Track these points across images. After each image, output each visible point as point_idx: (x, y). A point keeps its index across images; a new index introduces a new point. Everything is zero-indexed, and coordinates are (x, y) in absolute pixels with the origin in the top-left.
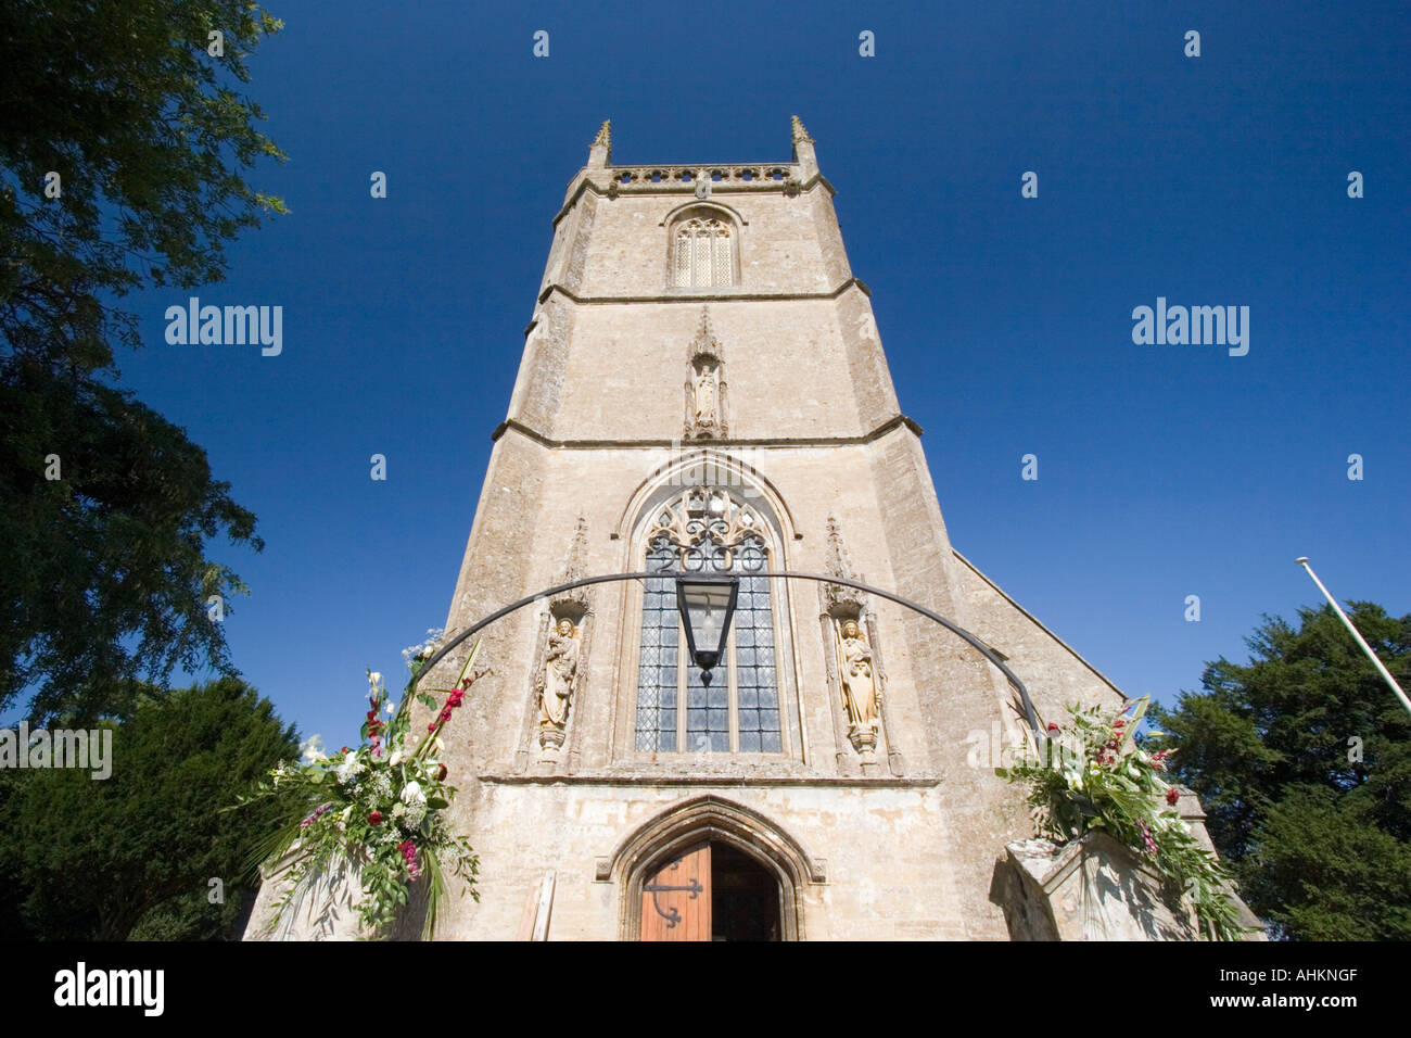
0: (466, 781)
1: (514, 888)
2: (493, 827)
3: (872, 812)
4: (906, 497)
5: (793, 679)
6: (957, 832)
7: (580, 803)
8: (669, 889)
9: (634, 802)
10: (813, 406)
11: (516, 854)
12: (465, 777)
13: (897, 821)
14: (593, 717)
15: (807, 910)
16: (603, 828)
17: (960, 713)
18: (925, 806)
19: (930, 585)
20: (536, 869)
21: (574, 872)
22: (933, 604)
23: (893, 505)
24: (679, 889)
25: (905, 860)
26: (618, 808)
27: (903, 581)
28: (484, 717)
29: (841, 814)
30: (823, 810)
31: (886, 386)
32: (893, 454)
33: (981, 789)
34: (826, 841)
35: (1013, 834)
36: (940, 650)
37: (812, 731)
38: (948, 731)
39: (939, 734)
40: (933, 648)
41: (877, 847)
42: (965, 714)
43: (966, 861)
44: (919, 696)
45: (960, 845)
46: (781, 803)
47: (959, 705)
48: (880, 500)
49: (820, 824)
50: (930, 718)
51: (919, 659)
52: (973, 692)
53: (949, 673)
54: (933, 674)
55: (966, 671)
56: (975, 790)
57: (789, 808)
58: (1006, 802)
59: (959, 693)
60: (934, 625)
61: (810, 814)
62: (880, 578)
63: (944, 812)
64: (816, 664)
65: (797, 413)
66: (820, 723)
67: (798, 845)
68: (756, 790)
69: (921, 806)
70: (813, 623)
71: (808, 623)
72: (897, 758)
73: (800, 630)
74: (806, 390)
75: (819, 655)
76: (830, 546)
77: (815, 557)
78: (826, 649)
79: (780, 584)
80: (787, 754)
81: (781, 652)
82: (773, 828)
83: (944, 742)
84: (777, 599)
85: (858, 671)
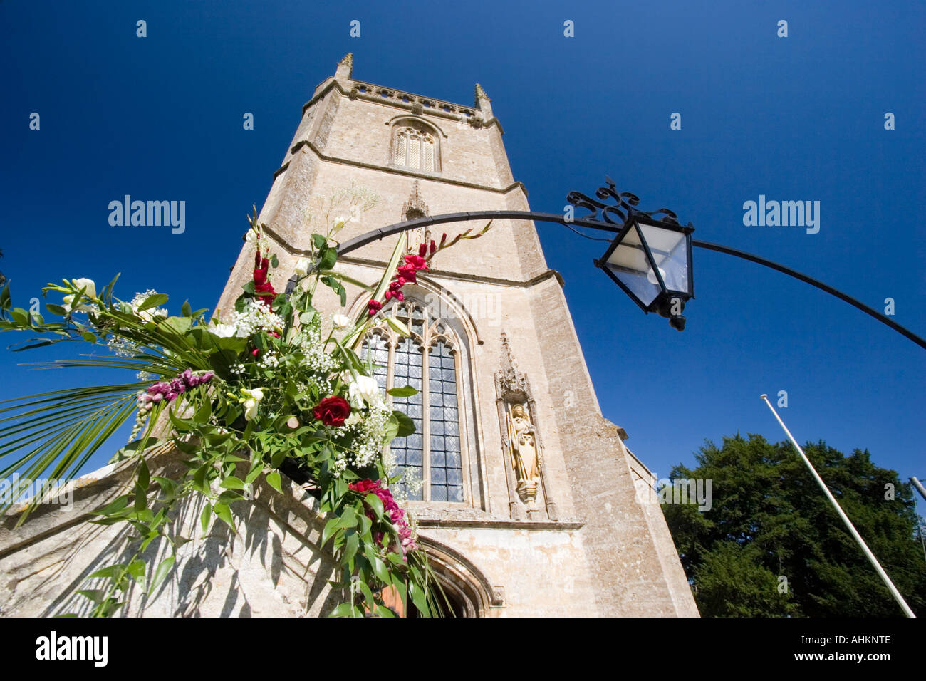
3: (535, 548)
4: (557, 324)
5: (475, 446)
6: (597, 564)
10: (490, 257)
13: (554, 556)
17: (598, 474)
18: (573, 544)
19: (575, 385)
23: (546, 329)
27: (554, 380)
29: (514, 550)
30: (500, 547)
32: (546, 295)
33: (615, 530)
34: (502, 571)
35: (641, 563)
36: (582, 429)
37: (491, 485)
38: (589, 487)
39: (582, 490)
40: (577, 427)
41: (540, 576)
42: (602, 475)
43: (604, 586)
44: (566, 462)
45: (599, 574)
46: (468, 540)
47: (598, 469)
48: (537, 325)
49: (498, 558)
50: (574, 478)
51: (566, 436)
52: (608, 459)
53: (589, 445)
54: (577, 446)
55: (603, 444)
56: (610, 531)
57: (475, 544)
58: (635, 539)
59: (598, 460)
60: (578, 411)
61: (490, 549)
62: (537, 378)
63: (586, 548)
64: (494, 434)
65: (480, 260)
66: (497, 479)
67: (482, 575)
68: (448, 530)
69: (570, 543)
70: (491, 405)
71: (487, 404)
72: (553, 507)
73: (482, 409)
74: (486, 246)
75: (496, 428)
76: (502, 352)
77: (492, 358)
78: (502, 424)
79: (464, 376)
80: (468, 503)
81: (464, 425)
82: (462, 561)
83: (586, 496)
84: (461, 387)
85: (525, 441)
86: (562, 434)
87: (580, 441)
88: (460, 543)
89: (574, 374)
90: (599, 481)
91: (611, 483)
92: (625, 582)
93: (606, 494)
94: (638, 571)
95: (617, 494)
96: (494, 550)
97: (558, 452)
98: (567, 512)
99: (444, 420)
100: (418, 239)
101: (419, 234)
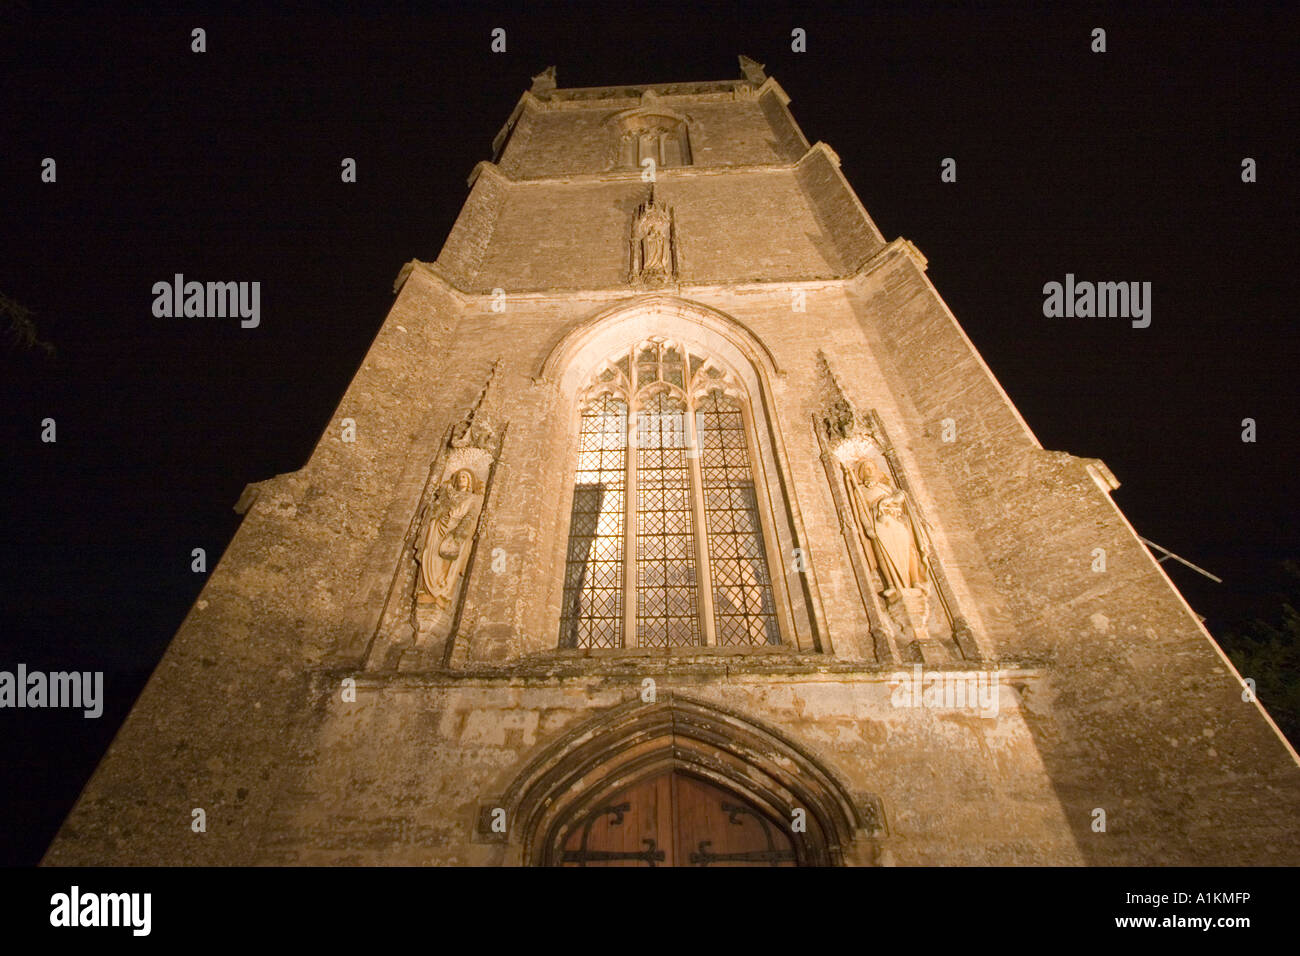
0: (283, 679)
2: (317, 753)
3: (943, 718)
6: (1097, 745)
7: (463, 714)
9: (551, 710)
10: (785, 254)
11: (348, 795)
12: (282, 673)
14: (494, 591)
16: (498, 752)
17: (1061, 560)
18: (1031, 707)
19: (975, 408)
20: (379, 821)
21: (443, 825)
24: (624, 854)
25: (1016, 796)
26: (523, 720)
27: (931, 414)
28: (330, 590)
29: (892, 723)
30: (861, 717)
32: (892, 282)
33: (1130, 668)
34: (872, 766)
35: (1217, 734)
36: (1008, 482)
37: (827, 602)
38: (1045, 589)
39: (1029, 596)
40: (996, 482)
41: (962, 776)
42: (1070, 561)
43: (1125, 794)
44: (985, 550)
45: (1108, 767)
46: (791, 706)
47: (1059, 550)
48: (884, 334)
49: (860, 739)
50: (1009, 577)
51: (976, 502)
52: (1079, 527)
53: (1029, 510)
54: (1004, 516)
56: (1116, 671)
57: (805, 714)
58: (1186, 681)
59: (1054, 533)
60: (992, 453)
61: (840, 723)
62: (898, 414)
63: (1065, 715)
64: (823, 515)
65: (767, 261)
66: (841, 591)
67: (826, 773)
68: (747, 688)
69: (1022, 706)
70: (812, 467)
71: (805, 467)
72: (969, 634)
73: (794, 476)
74: (775, 241)
75: (826, 504)
76: (824, 382)
77: (807, 395)
78: (835, 495)
79: (760, 434)
80: (790, 644)
81: (769, 512)
82: (781, 746)
83: (1042, 608)
84: (757, 452)
85: (887, 518)
86: (965, 501)
87: (1008, 506)
88: (774, 711)
89: (969, 391)
90: (1067, 572)
92: (1183, 782)
93: (1090, 595)
94: (1212, 753)
96: (848, 724)
97: (965, 535)
98: (1003, 644)
99: (731, 509)
100: (659, 251)
101: (660, 244)
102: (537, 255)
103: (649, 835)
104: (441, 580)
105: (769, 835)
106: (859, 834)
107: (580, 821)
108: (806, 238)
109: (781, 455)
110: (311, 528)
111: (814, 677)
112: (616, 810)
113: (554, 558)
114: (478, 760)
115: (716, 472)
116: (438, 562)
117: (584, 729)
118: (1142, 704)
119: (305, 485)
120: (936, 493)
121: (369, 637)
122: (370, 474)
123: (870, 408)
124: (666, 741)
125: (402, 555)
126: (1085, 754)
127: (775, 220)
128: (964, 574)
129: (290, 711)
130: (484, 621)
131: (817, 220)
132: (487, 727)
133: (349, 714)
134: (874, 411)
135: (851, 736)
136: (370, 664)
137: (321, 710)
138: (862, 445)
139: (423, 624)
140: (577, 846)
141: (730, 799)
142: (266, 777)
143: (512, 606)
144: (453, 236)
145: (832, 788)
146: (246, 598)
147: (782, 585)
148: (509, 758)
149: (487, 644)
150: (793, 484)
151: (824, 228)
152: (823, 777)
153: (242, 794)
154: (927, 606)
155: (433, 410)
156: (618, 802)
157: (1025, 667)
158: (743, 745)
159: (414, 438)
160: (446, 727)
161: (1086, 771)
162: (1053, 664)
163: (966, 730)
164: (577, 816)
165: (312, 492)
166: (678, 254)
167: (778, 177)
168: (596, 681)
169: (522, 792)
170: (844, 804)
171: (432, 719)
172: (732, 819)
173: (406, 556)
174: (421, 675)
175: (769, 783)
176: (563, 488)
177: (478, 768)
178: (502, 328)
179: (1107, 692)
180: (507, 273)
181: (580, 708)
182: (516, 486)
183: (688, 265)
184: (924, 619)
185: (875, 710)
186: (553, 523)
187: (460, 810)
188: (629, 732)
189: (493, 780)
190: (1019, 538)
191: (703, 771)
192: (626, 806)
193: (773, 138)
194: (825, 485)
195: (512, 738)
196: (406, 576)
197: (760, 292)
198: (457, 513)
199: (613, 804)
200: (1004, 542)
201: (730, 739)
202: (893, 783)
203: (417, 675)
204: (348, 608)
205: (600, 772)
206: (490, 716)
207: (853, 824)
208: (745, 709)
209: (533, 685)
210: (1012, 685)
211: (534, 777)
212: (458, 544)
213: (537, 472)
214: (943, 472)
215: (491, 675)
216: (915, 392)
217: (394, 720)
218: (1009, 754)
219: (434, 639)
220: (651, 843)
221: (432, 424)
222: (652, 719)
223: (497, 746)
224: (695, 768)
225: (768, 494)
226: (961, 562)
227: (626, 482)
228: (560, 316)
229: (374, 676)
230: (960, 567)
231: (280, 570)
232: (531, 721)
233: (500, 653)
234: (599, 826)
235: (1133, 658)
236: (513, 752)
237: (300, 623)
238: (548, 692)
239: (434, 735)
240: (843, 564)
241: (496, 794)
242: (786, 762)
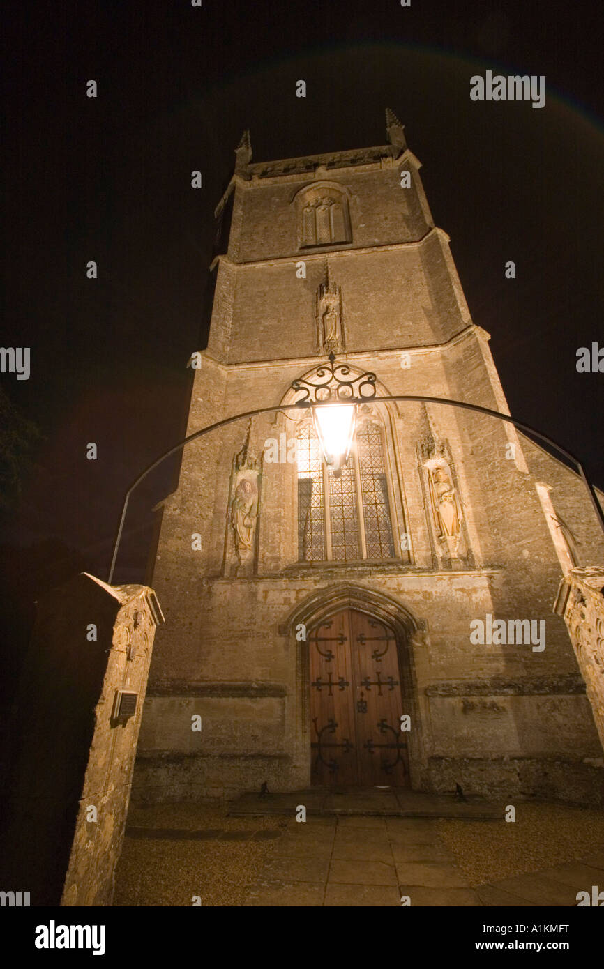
0: (193, 582)
1: (229, 642)
2: (213, 608)
3: (456, 590)
4: (478, 383)
5: (401, 510)
6: (515, 600)
7: (266, 592)
8: (325, 639)
9: (300, 590)
10: (409, 326)
11: (228, 623)
12: (192, 580)
13: (474, 595)
14: (270, 541)
15: (415, 649)
16: (281, 606)
17: (517, 525)
18: (493, 585)
19: (496, 443)
20: (242, 631)
21: (265, 632)
22: (498, 455)
23: (468, 390)
24: (332, 639)
26: (289, 594)
27: (476, 442)
29: (436, 592)
30: (423, 590)
31: (463, 306)
32: (468, 355)
33: (532, 572)
34: (426, 608)
36: (503, 485)
37: (415, 542)
38: (509, 537)
39: (502, 539)
40: (498, 484)
41: (460, 611)
44: (488, 516)
46: (396, 587)
47: (517, 520)
48: (459, 388)
49: (422, 598)
50: (496, 530)
51: (488, 493)
52: (527, 511)
53: (509, 500)
54: (498, 502)
55: (522, 497)
56: (527, 573)
57: (401, 590)
59: (517, 512)
60: (499, 470)
61: (415, 592)
62: (460, 441)
63: (506, 588)
64: (416, 500)
65: (397, 332)
66: (421, 537)
67: (408, 612)
68: (379, 580)
69: (490, 585)
70: (413, 473)
71: (410, 473)
72: (473, 556)
73: (404, 478)
74: (403, 315)
75: (419, 493)
76: (423, 421)
77: (414, 430)
78: (424, 489)
79: (390, 449)
80: (399, 558)
81: (392, 494)
82: (391, 601)
83: (506, 545)
84: (388, 460)
85: (445, 503)
86: (484, 492)
87: (501, 497)
88: (389, 588)
89: (494, 433)
90: (518, 531)
91: (528, 532)
93: (524, 542)
95: (534, 542)
96: (418, 593)
97: (480, 509)
98: (487, 559)
99: (374, 491)
100: (334, 327)
101: (334, 321)
102: (262, 331)
103: (341, 632)
104: (247, 538)
105: (386, 631)
106: (418, 632)
107: (314, 628)
108: (422, 311)
109: (399, 466)
110: (187, 517)
111: (406, 575)
112: (327, 624)
113: (292, 520)
114: (274, 609)
115: (367, 470)
116: (244, 530)
117: (314, 598)
118: (533, 586)
119: (180, 498)
120: (471, 487)
121: (221, 562)
122: (203, 486)
123: (446, 437)
124: (346, 600)
125: (227, 526)
126: (510, 603)
127: (404, 296)
128: (477, 528)
129: (198, 593)
130: (267, 554)
131: (430, 295)
132: (276, 597)
133: (221, 593)
134: (447, 440)
135: (419, 597)
136: (226, 574)
137: (209, 592)
138: (439, 461)
139: (242, 556)
140: (314, 637)
141: (371, 619)
142: (197, 617)
143: (279, 547)
144: (213, 325)
145: (410, 616)
146: (172, 552)
147: (397, 530)
148: (286, 608)
149: (270, 564)
150: (403, 483)
151: (434, 302)
152: (406, 613)
153: (191, 624)
154: (458, 543)
155: (224, 445)
156: (329, 620)
157: (494, 569)
158: (376, 601)
159: (218, 462)
160: (260, 597)
161: (509, 609)
162: (505, 568)
163: (465, 594)
164: (313, 627)
165: (184, 501)
166: (345, 329)
167: (408, 253)
168: (317, 578)
169: (293, 620)
170: (414, 622)
171: (254, 594)
172: (372, 626)
173: (229, 526)
174: (247, 578)
175: (387, 614)
176: (293, 483)
177: (275, 612)
178: (250, 389)
179: (522, 581)
180: (247, 348)
181: (311, 589)
182: (272, 489)
183: (351, 337)
184: (456, 549)
185: (430, 587)
186: (291, 504)
187: (272, 626)
188: (331, 598)
189: (281, 616)
190: (503, 513)
191: (361, 610)
192: (332, 622)
193: (407, 212)
194: (419, 483)
195: (286, 601)
196: (230, 535)
197: (392, 357)
198: (248, 505)
199: (327, 621)
200: (496, 514)
201: (371, 599)
202: (433, 614)
203: (244, 578)
204: (209, 550)
205: (322, 611)
206: (277, 593)
207: (416, 628)
208: (377, 588)
209: (292, 580)
210: (487, 576)
211: (296, 615)
212: (251, 520)
213: (281, 480)
214: (477, 475)
215: (274, 577)
216: (470, 428)
217: (239, 595)
218: (480, 604)
219: (248, 562)
220: (342, 635)
221: (225, 454)
222: (341, 592)
223: (281, 604)
224: (358, 609)
225: (392, 483)
226: (476, 521)
227: (323, 477)
228: (281, 379)
229: (228, 579)
230: (476, 524)
231: (181, 538)
232: (293, 594)
233: (277, 568)
234: (322, 629)
235: (535, 569)
236: (287, 606)
237: (193, 559)
238: (298, 583)
239: (256, 600)
240: (423, 524)
241: (283, 621)
242: (393, 607)
